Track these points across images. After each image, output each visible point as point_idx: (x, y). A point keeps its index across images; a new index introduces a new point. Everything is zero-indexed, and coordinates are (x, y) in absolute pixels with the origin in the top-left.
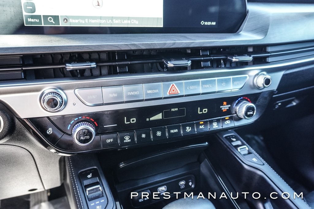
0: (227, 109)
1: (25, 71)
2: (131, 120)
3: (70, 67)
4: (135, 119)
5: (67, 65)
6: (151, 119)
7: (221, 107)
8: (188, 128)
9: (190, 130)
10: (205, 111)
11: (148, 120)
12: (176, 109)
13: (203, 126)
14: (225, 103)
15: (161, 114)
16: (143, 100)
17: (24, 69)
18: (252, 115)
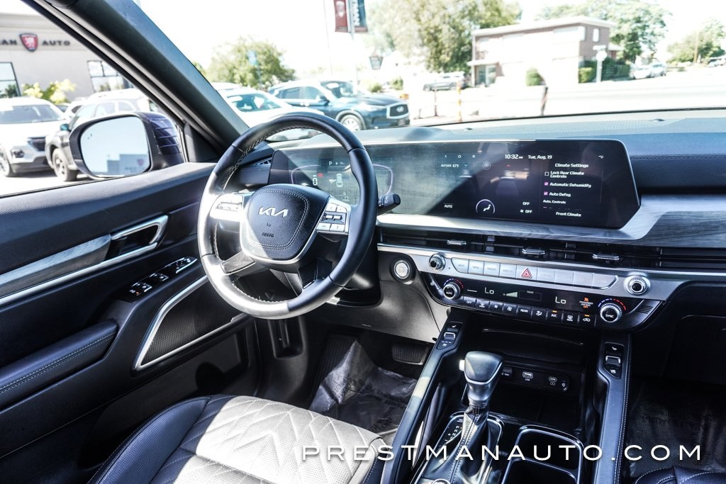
0: (588, 306)
2: (490, 291)
3: (450, 242)
5: (448, 240)
6: (508, 295)
7: (580, 302)
8: (538, 312)
9: (541, 314)
10: (564, 302)
11: (504, 294)
12: (532, 292)
14: (586, 299)
15: (516, 293)
16: (499, 277)
17: (427, 239)
18: (612, 319)
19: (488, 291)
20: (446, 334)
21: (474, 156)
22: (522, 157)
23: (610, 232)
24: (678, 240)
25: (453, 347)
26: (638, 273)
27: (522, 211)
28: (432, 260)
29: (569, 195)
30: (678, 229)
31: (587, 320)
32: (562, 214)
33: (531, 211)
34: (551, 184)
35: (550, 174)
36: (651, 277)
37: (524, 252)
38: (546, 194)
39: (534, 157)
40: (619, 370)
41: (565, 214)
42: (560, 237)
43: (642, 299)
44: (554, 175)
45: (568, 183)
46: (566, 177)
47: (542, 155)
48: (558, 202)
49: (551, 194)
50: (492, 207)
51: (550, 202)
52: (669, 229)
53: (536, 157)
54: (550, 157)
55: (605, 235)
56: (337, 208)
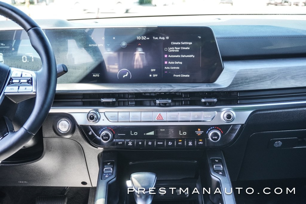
0: (201, 134)
1: (83, 102)
2: (135, 133)
3: (103, 100)
4: (137, 133)
5: (101, 99)
6: (147, 134)
7: (196, 132)
8: (170, 142)
9: (171, 144)
10: (185, 133)
11: (145, 134)
12: (164, 130)
13: (181, 143)
14: (199, 130)
15: (153, 132)
16: (141, 122)
17: (83, 100)
18: (217, 139)
19: (133, 133)
20: (105, 169)
21: (114, 38)
22: (148, 38)
23: (209, 85)
24: (247, 86)
25: (113, 176)
26: (228, 109)
27: (151, 76)
28: (89, 115)
29: (181, 63)
30: (247, 79)
31: (201, 143)
32: (177, 76)
33: (157, 75)
34: (169, 56)
35: (168, 49)
36: (235, 110)
37: (158, 102)
38: (166, 63)
39: (157, 38)
40: (223, 172)
41: (179, 76)
42: (180, 90)
43: (231, 125)
44: (171, 50)
45: (180, 55)
46: (178, 51)
47: (162, 37)
48: (175, 68)
49: (169, 63)
50: (129, 74)
51: (169, 68)
52: (242, 80)
53: (158, 38)
54: (168, 38)
55: (207, 86)
56: (22, 74)
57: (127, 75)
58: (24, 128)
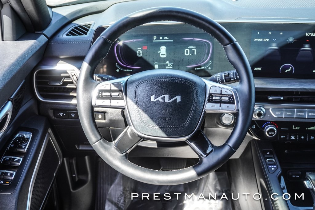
4: (299, 127)
6: (309, 129)
16: (306, 118)
19: (295, 127)
20: (268, 160)
25: (279, 169)
27: (314, 71)
50: (292, 69)
56: (221, 90)
57: (290, 70)
58: (229, 146)
